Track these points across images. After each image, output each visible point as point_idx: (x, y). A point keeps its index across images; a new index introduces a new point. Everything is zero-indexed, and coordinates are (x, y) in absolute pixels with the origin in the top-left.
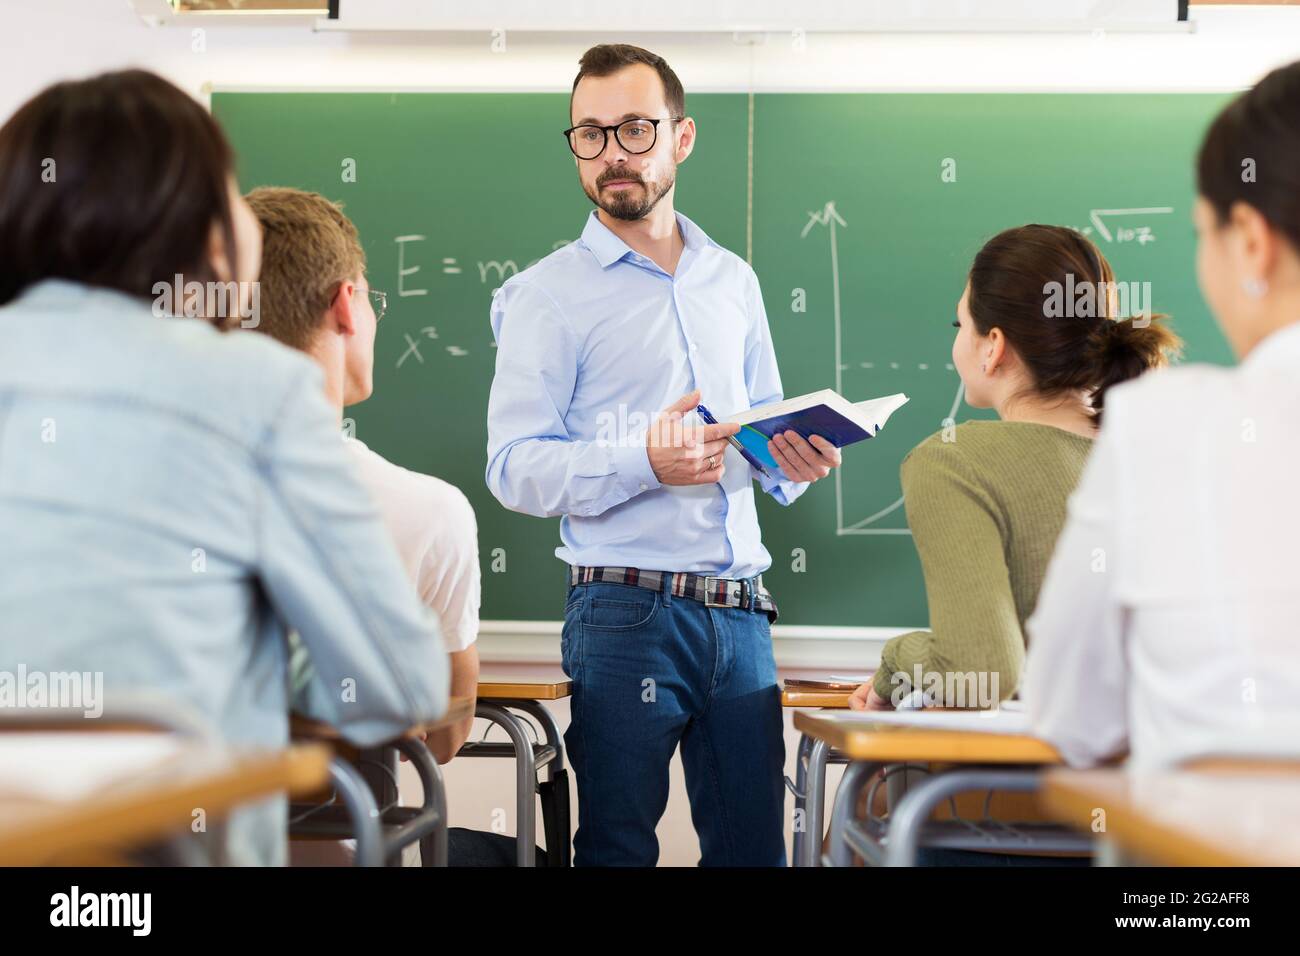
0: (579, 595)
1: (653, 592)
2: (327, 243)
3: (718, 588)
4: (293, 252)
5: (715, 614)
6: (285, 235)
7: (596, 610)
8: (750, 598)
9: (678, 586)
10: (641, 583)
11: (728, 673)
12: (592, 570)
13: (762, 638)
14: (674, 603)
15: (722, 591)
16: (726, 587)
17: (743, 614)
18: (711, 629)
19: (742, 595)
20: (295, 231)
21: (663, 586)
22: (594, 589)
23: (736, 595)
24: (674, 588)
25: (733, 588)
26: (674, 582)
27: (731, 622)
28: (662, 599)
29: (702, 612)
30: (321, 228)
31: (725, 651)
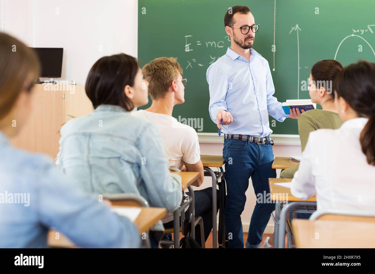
0: (227, 142)
1: (245, 141)
2: (169, 72)
3: (260, 140)
4: (160, 76)
5: (260, 146)
6: (159, 72)
7: (232, 146)
8: (268, 141)
9: (251, 140)
10: (242, 140)
11: (263, 160)
12: (231, 136)
13: (270, 150)
14: (250, 144)
15: (261, 141)
16: (262, 140)
17: (266, 145)
18: (259, 150)
19: (266, 141)
20: (161, 71)
21: (248, 140)
22: (231, 141)
23: (265, 141)
24: (250, 140)
25: (265, 139)
26: (250, 139)
27: (263, 147)
28: (248, 143)
29: (257, 146)
30: (167, 70)
31: (262, 154)
